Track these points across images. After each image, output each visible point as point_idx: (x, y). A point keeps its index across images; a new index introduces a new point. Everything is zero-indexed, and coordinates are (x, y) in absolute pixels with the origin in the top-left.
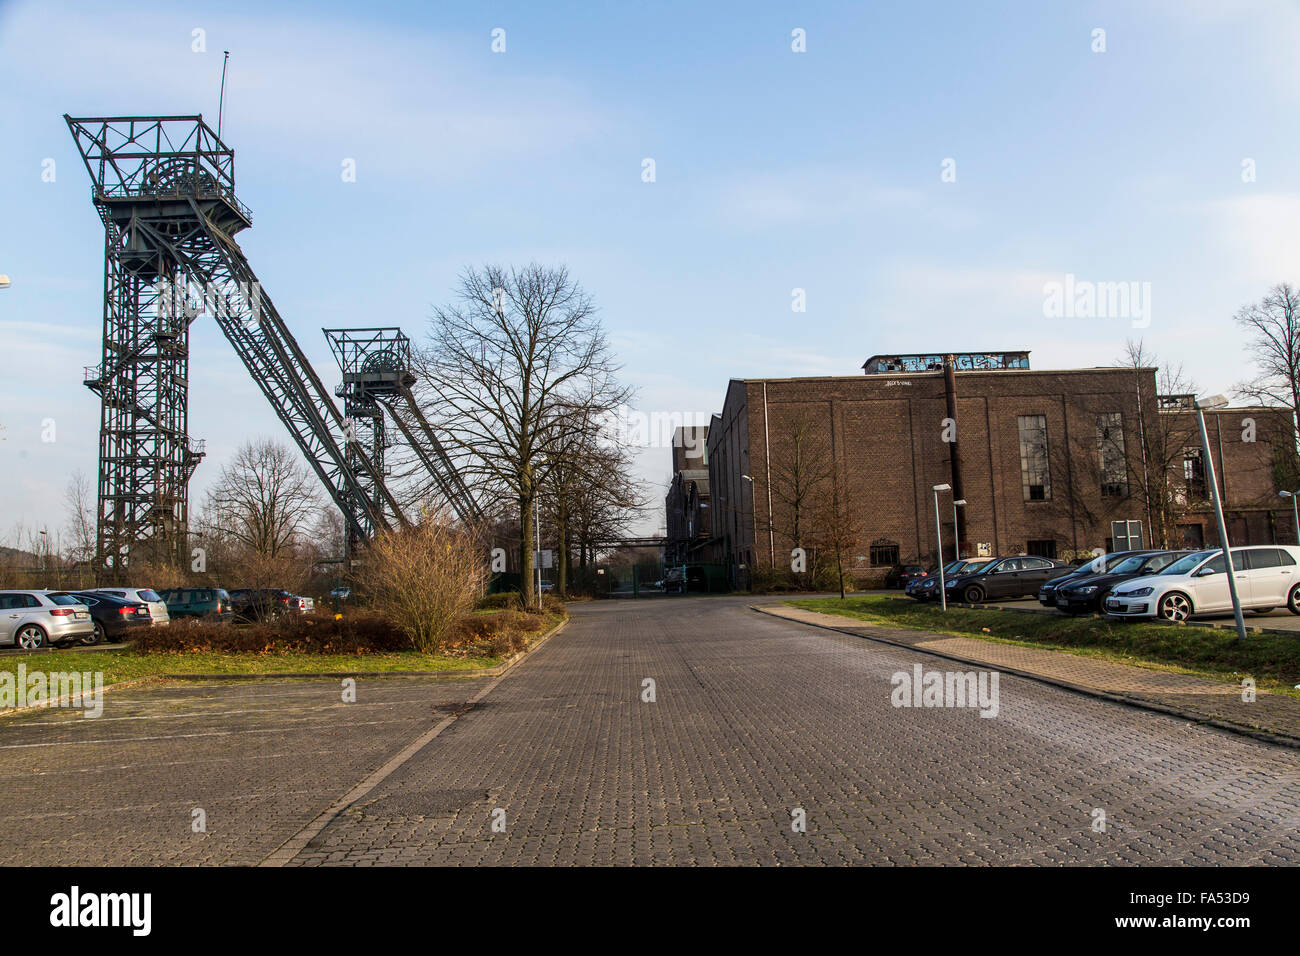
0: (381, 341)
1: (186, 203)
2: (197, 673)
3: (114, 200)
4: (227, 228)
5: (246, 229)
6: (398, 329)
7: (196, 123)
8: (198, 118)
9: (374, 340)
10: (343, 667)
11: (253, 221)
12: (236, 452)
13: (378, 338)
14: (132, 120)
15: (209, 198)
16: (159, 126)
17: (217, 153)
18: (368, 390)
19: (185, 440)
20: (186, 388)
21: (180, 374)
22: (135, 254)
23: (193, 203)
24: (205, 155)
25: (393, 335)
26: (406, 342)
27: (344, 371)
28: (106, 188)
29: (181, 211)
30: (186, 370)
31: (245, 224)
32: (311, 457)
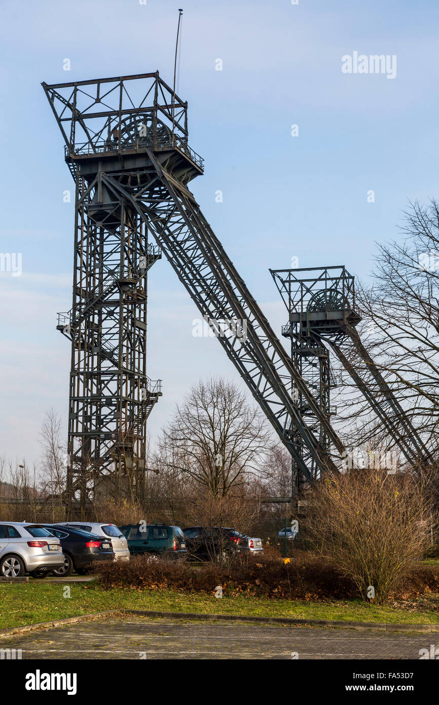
0: (326, 279)
1: (145, 155)
2: (155, 610)
3: (82, 158)
4: (181, 177)
5: (199, 177)
6: (343, 267)
7: (154, 79)
8: (155, 75)
9: (320, 279)
10: (291, 612)
11: (205, 169)
12: (190, 392)
13: (324, 277)
14: (98, 82)
15: (166, 149)
16: (121, 85)
17: (172, 106)
18: (313, 329)
19: (144, 381)
20: (145, 331)
21: (140, 318)
22: (101, 206)
23: (151, 155)
24: (162, 109)
25: (337, 273)
26: (351, 280)
27: (290, 311)
28: (76, 147)
29: (140, 163)
30: (145, 313)
31: (197, 172)
32: (259, 397)
